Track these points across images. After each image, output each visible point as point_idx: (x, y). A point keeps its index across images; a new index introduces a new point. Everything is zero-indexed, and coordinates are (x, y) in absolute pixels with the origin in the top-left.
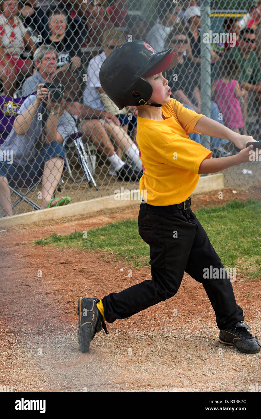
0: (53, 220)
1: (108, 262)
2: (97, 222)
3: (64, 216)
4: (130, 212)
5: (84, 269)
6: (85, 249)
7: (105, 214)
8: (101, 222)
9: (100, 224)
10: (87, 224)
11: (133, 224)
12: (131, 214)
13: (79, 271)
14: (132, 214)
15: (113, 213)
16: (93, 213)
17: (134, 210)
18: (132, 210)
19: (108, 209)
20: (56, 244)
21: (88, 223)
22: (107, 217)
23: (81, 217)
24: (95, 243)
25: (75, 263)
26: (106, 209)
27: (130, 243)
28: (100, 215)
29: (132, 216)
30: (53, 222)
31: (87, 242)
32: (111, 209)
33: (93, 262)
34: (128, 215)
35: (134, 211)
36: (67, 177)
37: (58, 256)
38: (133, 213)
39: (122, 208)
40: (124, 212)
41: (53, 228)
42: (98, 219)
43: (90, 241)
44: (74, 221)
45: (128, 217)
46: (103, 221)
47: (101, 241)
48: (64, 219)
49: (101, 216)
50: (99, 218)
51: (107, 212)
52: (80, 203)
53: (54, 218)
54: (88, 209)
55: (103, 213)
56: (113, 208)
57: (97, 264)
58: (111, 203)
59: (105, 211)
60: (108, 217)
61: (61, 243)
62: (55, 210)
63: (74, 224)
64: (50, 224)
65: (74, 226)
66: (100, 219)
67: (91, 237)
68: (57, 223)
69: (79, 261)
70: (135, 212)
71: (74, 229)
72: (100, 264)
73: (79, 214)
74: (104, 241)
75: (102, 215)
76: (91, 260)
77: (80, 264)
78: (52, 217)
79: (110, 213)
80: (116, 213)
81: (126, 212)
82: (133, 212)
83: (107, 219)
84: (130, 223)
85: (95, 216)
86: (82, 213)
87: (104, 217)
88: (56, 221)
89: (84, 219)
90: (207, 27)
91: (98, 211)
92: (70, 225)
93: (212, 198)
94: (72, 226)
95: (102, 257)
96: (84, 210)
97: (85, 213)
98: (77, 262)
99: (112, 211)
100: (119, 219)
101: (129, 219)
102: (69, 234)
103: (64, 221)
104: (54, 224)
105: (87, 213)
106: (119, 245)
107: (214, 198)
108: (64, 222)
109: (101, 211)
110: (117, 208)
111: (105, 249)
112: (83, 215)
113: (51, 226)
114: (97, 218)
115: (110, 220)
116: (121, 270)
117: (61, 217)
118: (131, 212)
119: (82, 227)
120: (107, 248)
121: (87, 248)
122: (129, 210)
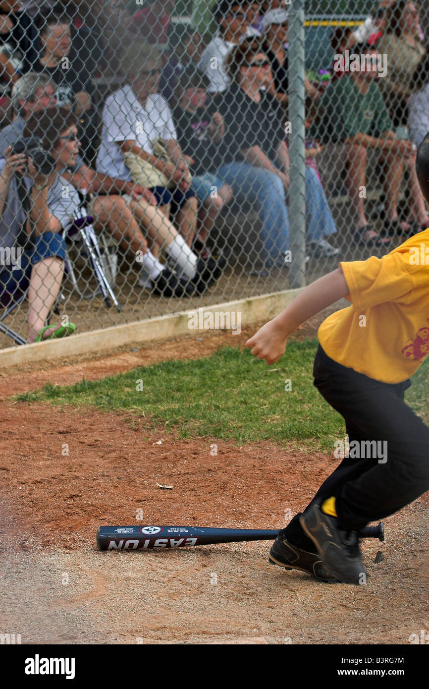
0: (46, 361)
1: (136, 430)
2: (119, 364)
3: (65, 355)
4: (173, 348)
5: (97, 442)
6: (99, 408)
7: (132, 351)
8: (125, 364)
9: (124, 368)
10: (102, 368)
11: (178, 367)
12: (174, 350)
13: (89, 445)
14: (176, 351)
15: (144, 349)
16: (113, 349)
17: (180, 344)
18: (176, 345)
19: (137, 343)
20: (52, 400)
21: (103, 366)
22: (135, 356)
23: (92, 355)
24: (116, 399)
25: (83, 432)
26: (134, 342)
27: (173, 398)
28: (124, 352)
29: (176, 354)
30: (46, 364)
31: (102, 398)
32: (142, 343)
33: (111, 430)
34: (171, 352)
35: (180, 346)
36: (69, 291)
37: (55, 420)
38: (178, 349)
39: (159, 340)
40: (163, 348)
41: (46, 374)
42: (121, 359)
43: (107, 395)
44: (81, 363)
45: (169, 356)
46: (130, 362)
47: (126, 396)
48: (65, 360)
49: (126, 354)
50: (122, 357)
51: (136, 348)
52: (91, 333)
53: (49, 358)
54: (103, 344)
55: (128, 350)
56: (146, 342)
57: (119, 433)
58: (141, 333)
59: (133, 345)
60: (138, 357)
61: (60, 399)
62: (49, 344)
63: (81, 368)
64: (41, 368)
65: (80, 371)
66: (124, 360)
67: (109, 389)
68: (53, 366)
69: (90, 428)
70: (181, 348)
71: (80, 375)
72: (124, 433)
73: (89, 352)
74: (131, 396)
75: (128, 353)
76: (109, 426)
77: (90, 434)
78: (45, 357)
79: (140, 350)
80: (151, 348)
81: (167, 347)
82: (178, 347)
83: (136, 359)
84: (173, 366)
85: (116, 355)
86: (94, 350)
87: (129, 357)
88: (51, 364)
89: (98, 360)
90: (298, 43)
91: (120, 347)
92: (75, 370)
93: (308, 325)
94: (78, 371)
95: (127, 421)
96: (98, 344)
97: (97, 349)
98: (86, 430)
99: (145, 347)
100: (155, 360)
101: (172, 359)
102: (73, 384)
103: (65, 362)
104: (48, 368)
105: (102, 350)
106: (155, 402)
107: (310, 325)
108: (65, 365)
109: (126, 345)
110: (152, 341)
111: (132, 408)
112: (96, 353)
113: (43, 371)
114: (118, 357)
115: (140, 361)
116: (158, 443)
117: (59, 356)
118: (175, 347)
119: (95, 373)
120: (135, 407)
121: (103, 407)
122: (171, 344)
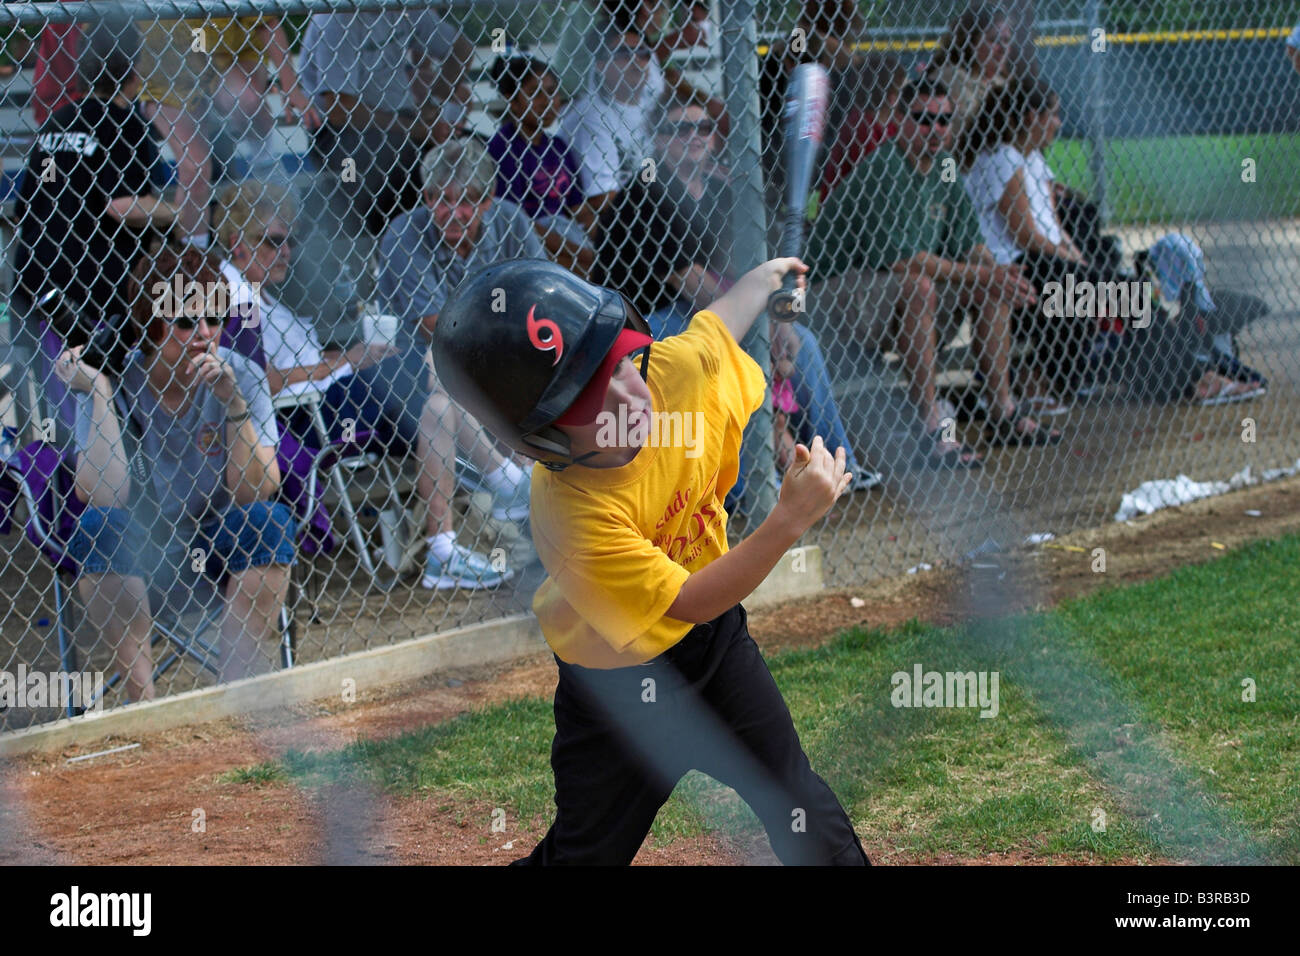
0: (285, 708)
1: (463, 826)
2: (425, 710)
3: (320, 697)
4: (529, 678)
5: (391, 851)
6: (391, 789)
7: (448, 685)
8: (437, 710)
9: (436, 716)
10: (392, 718)
11: (538, 711)
12: (530, 681)
13: (376, 856)
14: (534, 682)
15: (473, 681)
16: (412, 682)
17: (540, 669)
18: (533, 671)
19: (458, 670)
20: (300, 778)
21: (396, 714)
22: (456, 694)
23: (373, 696)
24: (423, 773)
25: (365, 834)
26: (451, 669)
27: (531, 765)
28: (433, 688)
29: (534, 687)
30: (285, 714)
31: (395, 770)
32: (469, 670)
33: (418, 828)
34: (524, 685)
35: (542, 673)
36: (324, 574)
37: (308, 815)
38: (537, 680)
39: (502, 664)
40: (509, 678)
41: (287, 733)
42: (427, 701)
43: (406, 765)
44: (352, 710)
45: (521, 692)
46: (445, 705)
47: (442, 765)
48: (322, 705)
49: (437, 691)
50: (430, 697)
51: (458, 680)
52: (368, 653)
53: (291, 703)
54: (393, 673)
55: (441, 683)
56: (475, 667)
57: (431, 832)
58: (465, 651)
59: (451, 675)
60: (460, 695)
61: (316, 775)
62: (290, 676)
63: (352, 720)
64: (276, 721)
65: (352, 724)
66: (434, 702)
67: (410, 755)
68: (300, 718)
69: (375, 826)
70: (543, 676)
71: (352, 733)
72: (441, 832)
73: (368, 688)
74: (450, 764)
75: (442, 688)
76: (413, 821)
77: (377, 837)
78: (284, 700)
79: (465, 682)
80: (485, 680)
81: (516, 675)
82: (538, 675)
83: (457, 701)
84: (530, 709)
85: (419, 693)
86: (376, 685)
87: (445, 696)
88: (296, 713)
89: (385, 704)
91: (425, 677)
92: (341, 723)
93: (787, 625)
94: (347, 725)
95: (444, 811)
96: (383, 674)
97: (384, 683)
98: (368, 829)
99: (474, 676)
100: (494, 700)
101: (527, 696)
102: (340, 748)
103: (322, 709)
104: (289, 721)
105: (392, 685)
106: (498, 774)
107: (792, 625)
108: (321, 715)
109: (436, 675)
110: (487, 666)
111: (454, 787)
112: (380, 692)
113: (279, 727)
114: (422, 697)
115: (466, 704)
116: (504, 847)
117: (310, 699)
118: (532, 675)
119: (379, 728)
120: (461, 783)
121: (398, 787)
122: (524, 670)
